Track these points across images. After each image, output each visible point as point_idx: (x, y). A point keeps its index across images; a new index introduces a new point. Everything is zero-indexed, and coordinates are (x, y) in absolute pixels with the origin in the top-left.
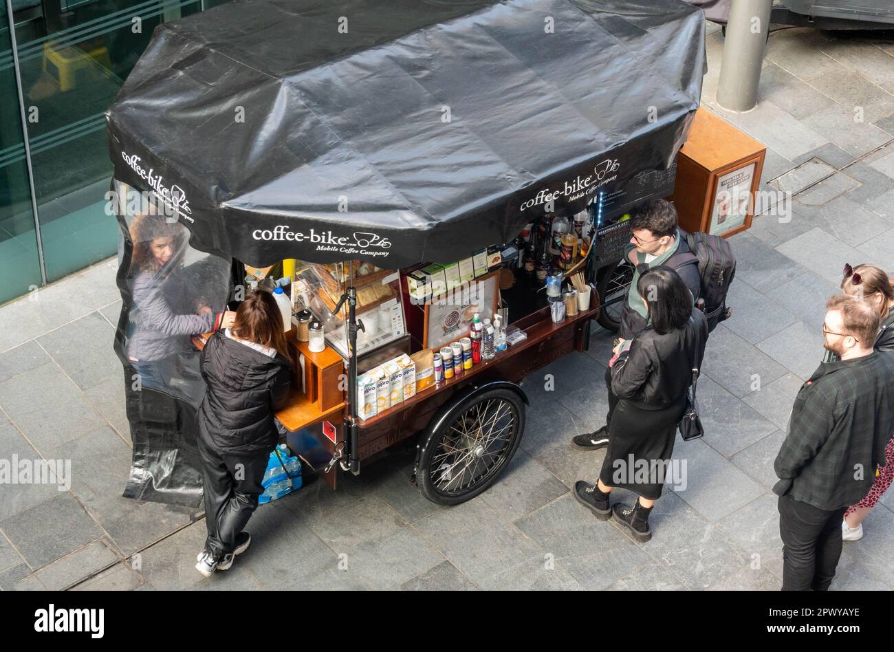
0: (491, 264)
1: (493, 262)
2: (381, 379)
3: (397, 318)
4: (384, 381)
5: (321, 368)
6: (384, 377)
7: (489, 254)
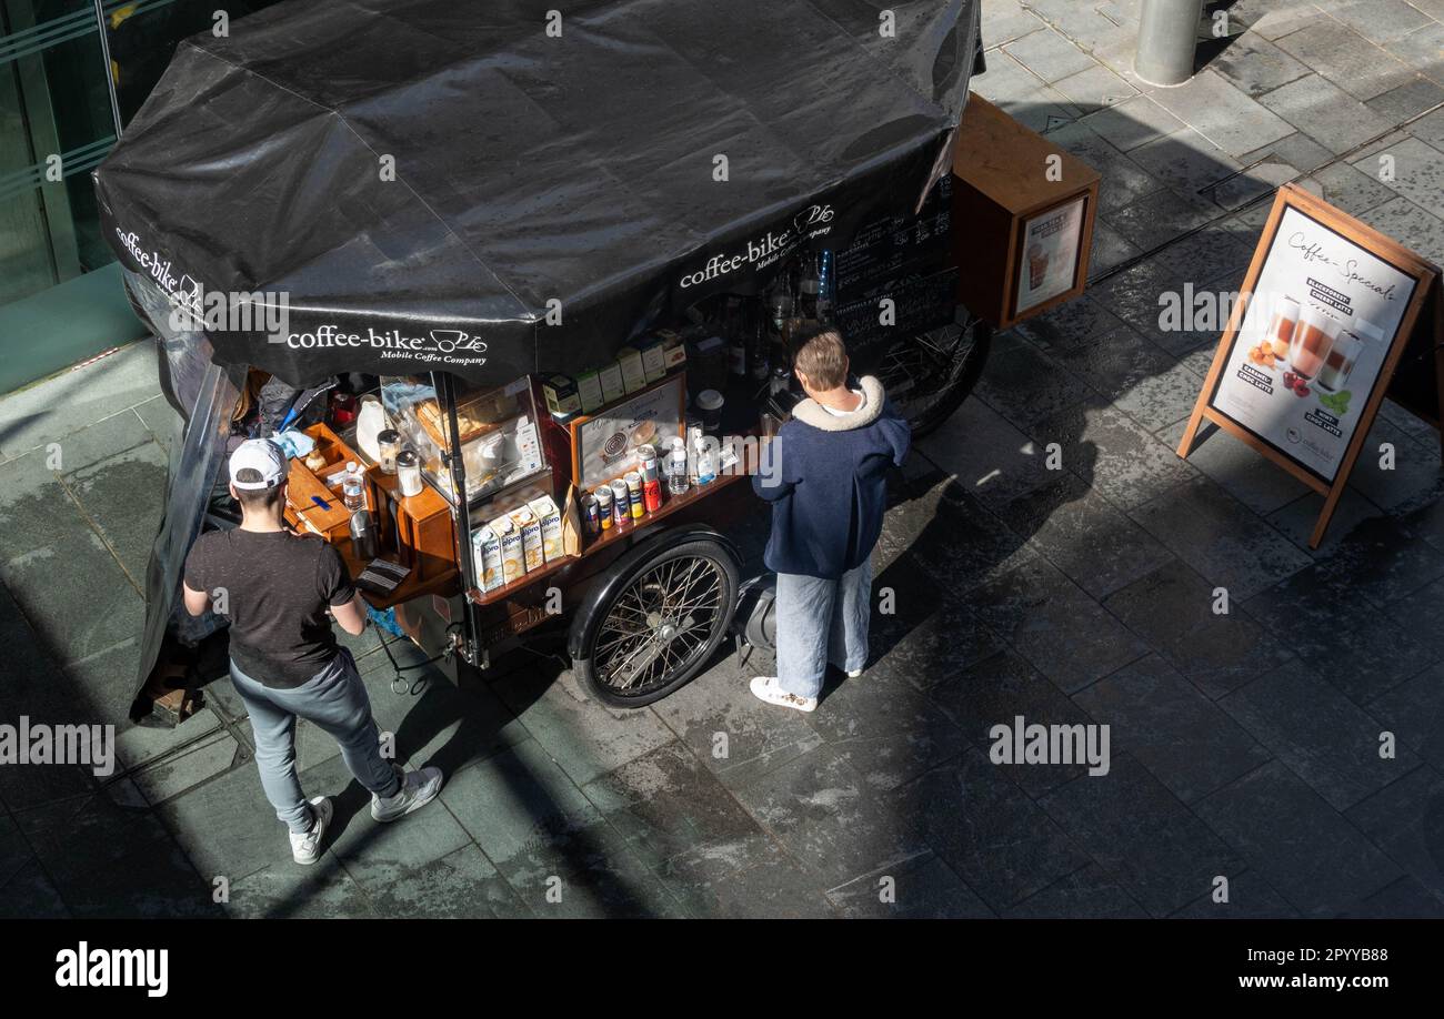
0: (671, 364)
1: (673, 360)
2: (507, 533)
3: (530, 445)
4: (512, 536)
5: (416, 520)
6: (512, 530)
7: (665, 350)
